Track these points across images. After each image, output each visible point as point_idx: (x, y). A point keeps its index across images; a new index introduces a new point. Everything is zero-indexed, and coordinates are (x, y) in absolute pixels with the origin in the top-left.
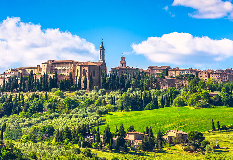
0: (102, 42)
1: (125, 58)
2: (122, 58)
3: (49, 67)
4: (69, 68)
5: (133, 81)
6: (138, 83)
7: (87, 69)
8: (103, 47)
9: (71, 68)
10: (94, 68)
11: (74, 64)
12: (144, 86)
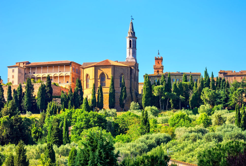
0: (132, 23)
1: (162, 59)
2: (156, 59)
3: (22, 74)
4: (64, 74)
5: (206, 94)
6: (217, 96)
7: (108, 72)
8: (134, 33)
9: (69, 74)
10: (121, 71)
11: (74, 67)
12: (231, 103)
